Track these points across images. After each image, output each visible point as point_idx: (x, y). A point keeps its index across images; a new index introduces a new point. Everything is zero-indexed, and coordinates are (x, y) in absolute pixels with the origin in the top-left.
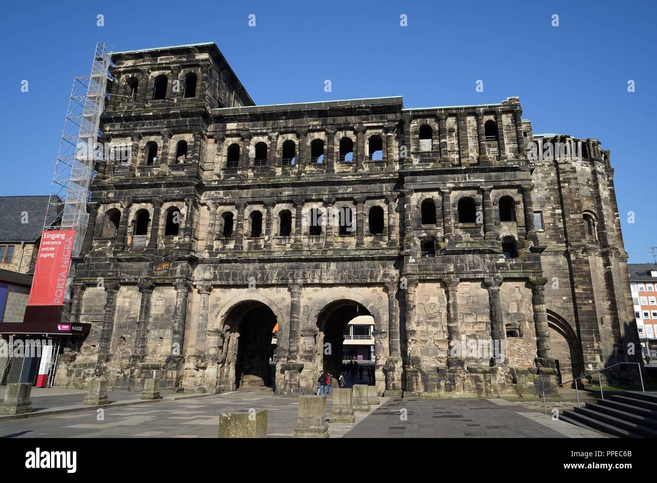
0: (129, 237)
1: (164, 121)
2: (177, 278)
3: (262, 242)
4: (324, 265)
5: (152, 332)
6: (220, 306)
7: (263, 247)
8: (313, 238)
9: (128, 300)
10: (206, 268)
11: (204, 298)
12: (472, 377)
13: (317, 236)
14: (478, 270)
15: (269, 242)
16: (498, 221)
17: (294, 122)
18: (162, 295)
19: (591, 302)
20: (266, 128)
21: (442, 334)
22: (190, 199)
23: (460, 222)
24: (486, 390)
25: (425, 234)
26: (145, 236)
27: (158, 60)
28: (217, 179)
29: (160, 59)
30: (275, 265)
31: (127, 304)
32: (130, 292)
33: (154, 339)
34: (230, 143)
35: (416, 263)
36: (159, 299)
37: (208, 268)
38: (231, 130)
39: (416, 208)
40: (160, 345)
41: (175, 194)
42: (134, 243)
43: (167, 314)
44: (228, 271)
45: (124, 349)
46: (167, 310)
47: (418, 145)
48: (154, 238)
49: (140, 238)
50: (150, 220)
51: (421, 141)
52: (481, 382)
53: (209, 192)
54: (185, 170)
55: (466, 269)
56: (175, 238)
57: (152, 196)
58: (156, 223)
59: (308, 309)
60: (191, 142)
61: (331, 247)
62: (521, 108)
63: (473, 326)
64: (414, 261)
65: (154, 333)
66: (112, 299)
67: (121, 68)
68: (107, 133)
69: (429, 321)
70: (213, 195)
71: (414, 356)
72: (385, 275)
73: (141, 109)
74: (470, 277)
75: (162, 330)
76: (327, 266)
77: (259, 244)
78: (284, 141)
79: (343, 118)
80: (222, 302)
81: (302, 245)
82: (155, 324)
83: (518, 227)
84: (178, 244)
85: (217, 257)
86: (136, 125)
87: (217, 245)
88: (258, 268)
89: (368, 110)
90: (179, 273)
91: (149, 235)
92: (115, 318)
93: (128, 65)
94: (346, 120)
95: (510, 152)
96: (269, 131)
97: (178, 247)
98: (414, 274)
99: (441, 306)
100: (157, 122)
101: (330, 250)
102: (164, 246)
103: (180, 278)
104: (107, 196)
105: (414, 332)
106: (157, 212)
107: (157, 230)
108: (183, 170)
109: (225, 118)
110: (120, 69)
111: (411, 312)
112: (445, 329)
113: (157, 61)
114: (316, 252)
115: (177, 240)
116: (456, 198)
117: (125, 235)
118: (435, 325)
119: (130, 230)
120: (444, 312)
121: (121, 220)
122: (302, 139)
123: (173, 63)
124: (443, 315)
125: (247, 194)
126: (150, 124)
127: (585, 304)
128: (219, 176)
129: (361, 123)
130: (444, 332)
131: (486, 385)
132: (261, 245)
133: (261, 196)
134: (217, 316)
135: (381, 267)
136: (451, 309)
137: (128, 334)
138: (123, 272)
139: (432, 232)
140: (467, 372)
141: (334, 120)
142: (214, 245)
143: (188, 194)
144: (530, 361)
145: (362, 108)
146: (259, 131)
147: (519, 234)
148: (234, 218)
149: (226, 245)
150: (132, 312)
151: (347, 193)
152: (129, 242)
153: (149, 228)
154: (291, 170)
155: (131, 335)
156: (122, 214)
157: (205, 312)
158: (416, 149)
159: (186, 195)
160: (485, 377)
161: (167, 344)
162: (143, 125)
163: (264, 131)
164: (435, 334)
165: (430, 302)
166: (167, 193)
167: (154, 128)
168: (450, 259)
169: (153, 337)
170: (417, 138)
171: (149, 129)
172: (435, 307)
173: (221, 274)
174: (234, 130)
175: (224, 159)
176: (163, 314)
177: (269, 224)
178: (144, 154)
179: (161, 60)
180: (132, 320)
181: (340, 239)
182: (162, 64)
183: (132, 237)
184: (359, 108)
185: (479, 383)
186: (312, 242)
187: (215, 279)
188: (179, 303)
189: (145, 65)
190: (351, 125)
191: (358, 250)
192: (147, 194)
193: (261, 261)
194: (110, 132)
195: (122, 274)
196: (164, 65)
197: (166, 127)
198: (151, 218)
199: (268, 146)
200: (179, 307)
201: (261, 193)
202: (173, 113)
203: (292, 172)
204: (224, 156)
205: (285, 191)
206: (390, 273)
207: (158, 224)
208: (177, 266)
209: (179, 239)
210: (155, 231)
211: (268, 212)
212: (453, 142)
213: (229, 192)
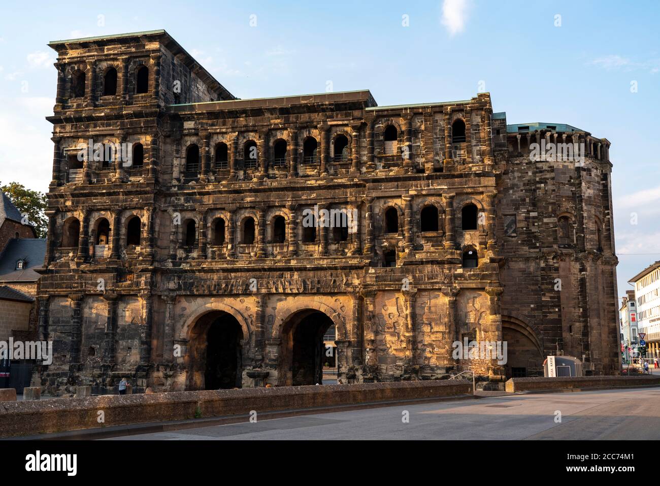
0: (91, 247)
1: (117, 122)
2: (142, 289)
3: (225, 251)
4: (287, 275)
5: (121, 342)
6: (186, 316)
7: (226, 256)
8: (276, 246)
9: (95, 311)
10: (170, 278)
11: (169, 308)
13: (281, 244)
14: (436, 280)
15: (233, 251)
16: (460, 229)
17: (254, 120)
18: (128, 306)
19: (557, 310)
20: (226, 127)
21: (400, 343)
22: (151, 208)
23: (422, 231)
25: (386, 244)
27: (105, 50)
28: (177, 183)
29: (107, 49)
30: (239, 274)
31: (94, 315)
32: (95, 304)
33: (123, 349)
34: (189, 143)
35: (375, 273)
36: (125, 310)
37: (172, 278)
38: (189, 129)
39: (378, 217)
40: (128, 355)
41: (135, 202)
42: (96, 253)
43: (134, 325)
44: (192, 281)
45: (94, 359)
46: (134, 321)
47: (383, 147)
48: (116, 248)
49: (102, 247)
50: (110, 230)
51: (386, 143)
53: (169, 198)
54: (143, 176)
55: (425, 280)
56: (137, 248)
57: (111, 204)
58: (117, 233)
59: (273, 319)
60: (148, 145)
61: (295, 256)
63: (430, 336)
64: (373, 271)
65: (122, 344)
66: (79, 310)
67: (65, 59)
68: (58, 134)
69: (387, 330)
70: (174, 201)
71: (372, 364)
72: (347, 284)
73: (91, 108)
74: (428, 288)
75: (130, 341)
76: (290, 275)
77: (223, 252)
78: (245, 140)
79: (307, 115)
80: (188, 311)
81: (266, 254)
82: (122, 335)
83: (480, 235)
84: (141, 254)
85: (181, 267)
86: (87, 127)
87: (180, 254)
88: (222, 278)
89: (332, 107)
90: (144, 284)
91: (112, 245)
92: (83, 329)
93: (72, 56)
94: (310, 118)
96: (229, 130)
97: (141, 258)
98: (373, 285)
99: (399, 316)
100: (110, 123)
101: (293, 259)
102: (126, 257)
103: (145, 289)
104: (64, 204)
105: (372, 341)
106: (118, 222)
107: (119, 240)
108: (141, 175)
109: (181, 116)
110: (64, 61)
111: (370, 322)
112: (403, 338)
113: (104, 52)
114: (279, 261)
115: (139, 250)
116: (418, 205)
117: (87, 245)
118: (393, 334)
119: (91, 239)
120: (403, 321)
121: (81, 229)
122: (263, 138)
123: (121, 54)
125: (209, 201)
126: (103, 125)
127: (551, 313)
128: (178, 180)
129: (325, 122)
130: (402, 341)
132: (225, 254)
133: (223, 202)
134: (183, 326)
135: (343, 276)
136: (409, 319)
137: (97, 344)
138: (88, 284)
139: (393, 241)
141: (297, 118)
142: (178, 254)
143: (148, 202)
144: (482, 369)
145: (326, 105)
146: (218, 131)
147: (480, 243)
148: (197, 225)
149: (190, 254)
150: (99, 323)
151: (310, 199)
152: (91, 252)
153: (111, 238)
154: (253, 173)
155: (100, 345)
156: (82, 223)
157: (171, 322)
158: (380, 153)
159: (146, 204)
161: (136, 354)
162: (95, 127)
163: (224, 130)
164: (393, 343)
165: (389, 312)
166: (126, 201)
167: (108, 130)
168: (409, 269)
169: (122, 347)
170: (381, 140)
171: (102, 130)
172: (393, 317)
173: (185, 283)
174: (191, 129)
175: (184, 161)
176: (130, 325)
177: (233, 232)
179: (109, 50)
180: (99, 331)
181: (304, 248)
182: (110, 55)
183: (94, 247)
184: (322, 105)
186: (276, 250)
187: (179, 288)
189: (91, 56)
190: (315, 123)
191: (321, 259)
192: (105, 203)
193: (225, 270)
194: (61, 134)
195: (87, 286)
196: (112, 57)
197: (119, 129)
198: (112, 227)
199: (229, 146)
201: (223, 200)
202: (126, 113)
203: (254, 176)
204: (183, 158)
205: (247, 197)
206: (353, 282)
207: (119, 234)
208: (141, 278)
209: (142, 249)
210: (116, 241)
211: (231, 219)
212: (418, 144)
213: (190, 198)
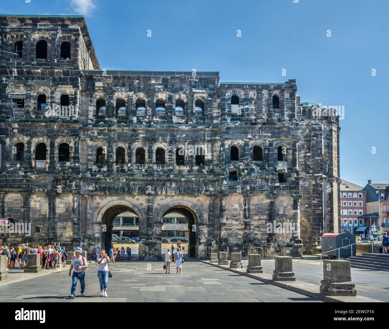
0: (33, 162)
1: (50, 77)
2: (74, 189)
3: (125, 168)
4: (168, 184)
5: (58, 224)
6: (100, 208)
7: (126, 170)
8: (159, 166)
9: (38, 203)
10: (89, 184)
11: (90, 203)
12: (257, 248)
13: (162, 165)
14: (264, 189)
15: (131, 168)
16: (276, 160)
17: (144, 84)
18: (62, 201)
19: (321, 208)
21: (240, 225)
22: (77, 137)
23: (254, 160)
24: (264, 255)
25: (232, 167)
26: (45, 161)
27: (38, 26)
28: (91, 122)
30: (136, 183)
31: (38, 206)
32: (39, 199)
33: (60, 228)
34: (98, 97)
35: (227, 184)
36: (61, 203)
37: (91, 183)
38: (99, 87)
39: (227, 150)
40: (64, 231)
41: (65, 133)
42: (37, 166)
43: (68, 212)
44: (105, 186)
45: (40, 234)
46: (67, 210)
47: (230, 108)
48: (52, 163)
49: (40, 162)
51: (232, 105)
52: (262, 251)
53: (87, 132)
55: (257, 189)
56: (67, 163)
57: (48, 133)
58: (52, 152)
59: (158, 210)
60: (72, 95)
61: (172, 173)
62: (296, 88)
63: (258, 221)
64: (226, 183)
65: (60, 224)
66: (28, 202)
67: (6, 28)
68: (4, 82)
69: (233, 218)
70: (90, 134)
71: (225, 237)
72: (206, 191)
73: (29, 66)
74: (259, 193)
75: (65, 223)
76: (170, 184)
77: (124, 169)
78: (137, 98)
80: (101, 205)
81: (153, 170)
82: (59, 219)
83: (288, 164)
84: (70, 167)
85: (97, 177)
87: (95, 168)
88: (125, 184)
89: (196, 80)
91: (48, 161)
92: (31, 215)
93: (13, 27)
94: (181, 85)
95: (287, 117)
96: (127, 90)
97: (70, 170)
98: (226, 191)
99: (240, 210)
100: (44, 77)
101: (172, 174)
102: (60, 168)
104: (12, 131)
105: (225, 224)
106: (52, 145)
107: (54, 157)
109: (94, 78)
111: (224, 213)
112: (242, 223)
113: (37, 27)
114: (163, 175)
115: (69, 164)
116: (252, 145)
117: (30, 160)
118: (236, 220)
119: (34, 156)
120: (242, 213)
121: (26, 149)
122: (151, 98)
123: (51, 30)
124: (242, 215)
126: (39, 78)
127: (317, 210)
128: (92, 120)
129: (191, 90)
130: (242, 224)
131: (264, 253)
132: (126, 169)
134: (98, 214)
135: (204, 185)
136: (247, 211)
137: (41, 225)
138: (34, 185)
139: (237, 166)
140: (254, 246)
141: (173, 85)
142: (93, 169)
143: (74, 133)
144: (288, 240)
145: (193, 78)
146: (120, 90)
147: (288, 169)
149: (101, 169)
150: (42, 211)
151: (182, 138)
152: (33, 165)
153: (48, 156)
154: (143, 119)
155: (44, 226)
156: (26, 145)
157: (91, 212)
158: (228, 111)
160: (264, 249)
161: (69, 231)
163: (123, 90)
164: (236, 225)
165: (234, 207)
168: (247, 182)
169: (60, 227)
170: (229, 104)
172: (237, 210)
173: (100, 187)
174: (101, 87)
175: (94, 108)
176: (64, 213)
177: (130, 156)
178: (35, 101)
179: (41, 25)
180: (42, 216)
181: (177, 168)
183: (35, 162)
184: (191, 78)
185: (260, 252)
186: (159, 169)
187: (96, 190)
188: (75, 206)
189: (27, 29)
190: (184, 90)
191: (190, 175)
192: (44, 132)
193: (127, 180)
195: (33, 186)
198: (48, 149)
199: (126, 101)
200: (76, 208)
201: (124, 135)
202: (58, 71)
203: (144, 121)
204: (94, 106)
205: (140, 134)
206: (210, 189)
207: (54, 154)
208: (72, 182)
209: (70, 164)
210: (52, 158)
211: (129, 148)
212: (252, 108)
213: (101, 133)
